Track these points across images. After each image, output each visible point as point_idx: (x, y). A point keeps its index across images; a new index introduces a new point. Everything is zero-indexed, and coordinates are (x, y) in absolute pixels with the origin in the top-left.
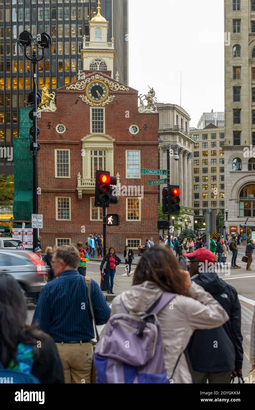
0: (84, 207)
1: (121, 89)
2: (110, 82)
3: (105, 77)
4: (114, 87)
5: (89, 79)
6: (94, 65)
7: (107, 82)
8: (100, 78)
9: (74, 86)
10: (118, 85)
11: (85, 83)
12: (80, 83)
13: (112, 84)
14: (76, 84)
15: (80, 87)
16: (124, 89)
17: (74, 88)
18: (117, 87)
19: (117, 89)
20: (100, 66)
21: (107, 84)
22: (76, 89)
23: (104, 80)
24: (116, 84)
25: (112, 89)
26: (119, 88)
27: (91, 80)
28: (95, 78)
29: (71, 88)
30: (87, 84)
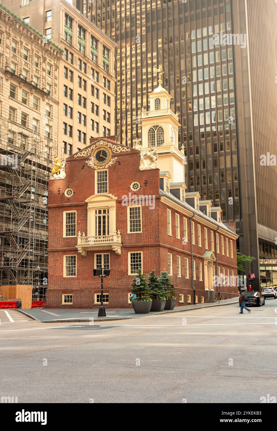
0: (88, 264)
1: (123, 151)
2: (112, 146)
3: (108, 142)
4: (116, 150)
5: (94, 145)
6: (152, 131)
7: (110, 146)
8: (104, 144)
9: (81, 154)
10: (120, 147)
11: (91, 149)
12: (86, 151)
13: (114, 147)
14: (83, 152)
15: (86, 154)
16: (126, 150)
17: (81, 156)
18: (120, 149)
19: (120, 151)
20: (157, 132)
21: (110, 148)
22: (83, 156)
23: (108, 145)
24: (118, 147)
25: (114, 152)
26: (121, 150)
27: (96, 146)
28: (99, 144)
29: (78, 156)
30: (92, 150)
